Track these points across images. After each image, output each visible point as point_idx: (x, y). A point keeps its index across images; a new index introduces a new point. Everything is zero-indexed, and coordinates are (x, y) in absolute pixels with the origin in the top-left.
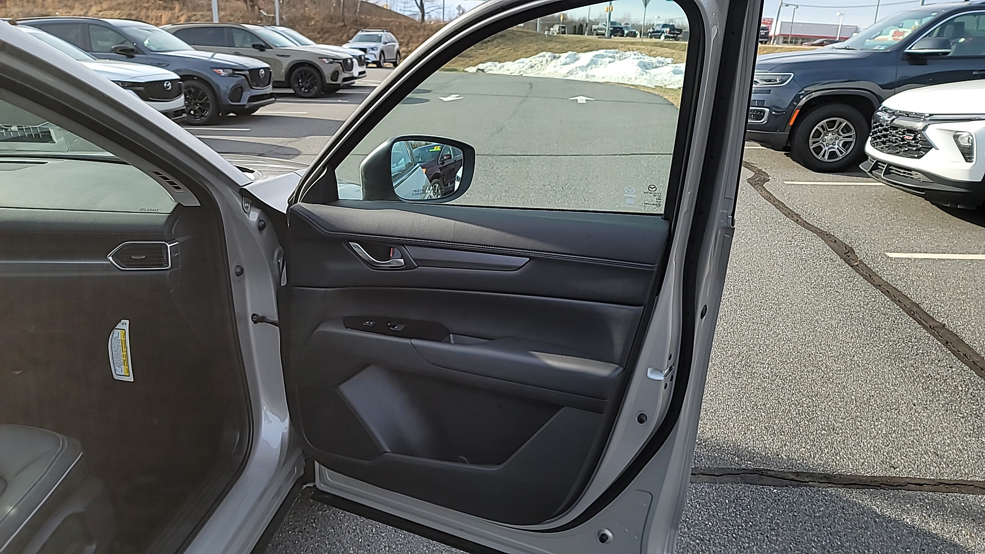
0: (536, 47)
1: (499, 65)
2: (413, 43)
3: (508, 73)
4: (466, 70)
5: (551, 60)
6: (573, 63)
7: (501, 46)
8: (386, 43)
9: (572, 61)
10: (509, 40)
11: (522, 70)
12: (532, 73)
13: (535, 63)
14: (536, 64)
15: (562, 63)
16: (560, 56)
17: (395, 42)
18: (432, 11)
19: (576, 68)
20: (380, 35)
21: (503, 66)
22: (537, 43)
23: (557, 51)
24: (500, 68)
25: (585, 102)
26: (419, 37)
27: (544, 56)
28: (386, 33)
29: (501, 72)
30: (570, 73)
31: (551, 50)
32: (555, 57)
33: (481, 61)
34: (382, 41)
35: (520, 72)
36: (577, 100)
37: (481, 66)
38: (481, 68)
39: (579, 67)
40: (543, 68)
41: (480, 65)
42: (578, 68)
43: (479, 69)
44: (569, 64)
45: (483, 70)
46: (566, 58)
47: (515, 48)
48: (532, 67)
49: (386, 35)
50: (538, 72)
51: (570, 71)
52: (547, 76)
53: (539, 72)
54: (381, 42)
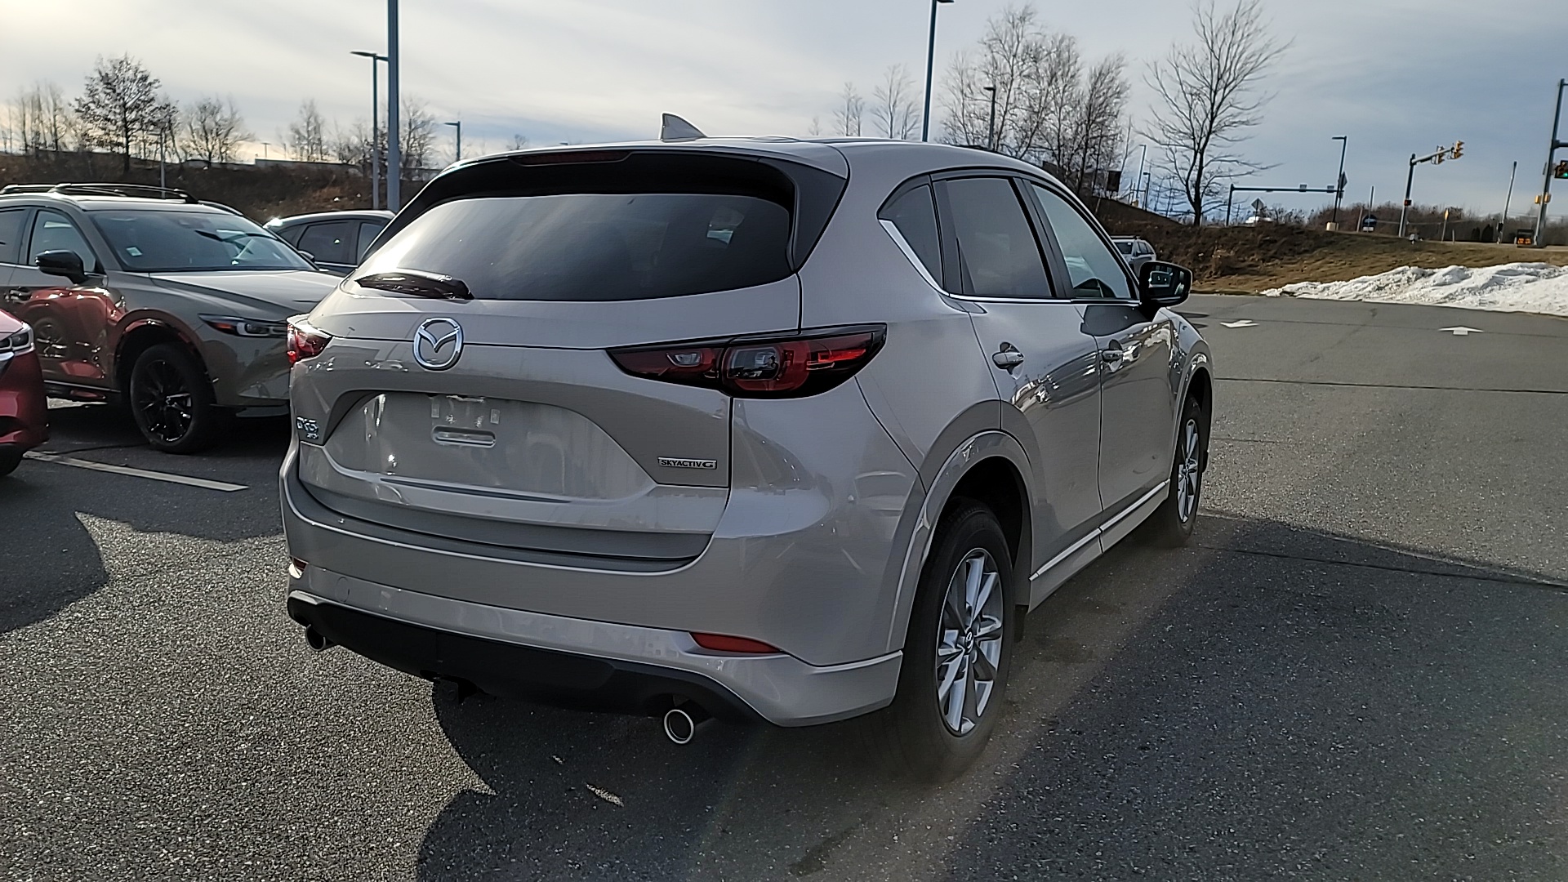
0: (1391, 260)
1: (1320, 287)
2: (1177, 255)
3: (1336, 297)
4: (1264, 292)
5: (1416, 279)
6: (1457, 282)
7: (1327, 259)
8: (1138, 255)
9: (1457, 280)
10: (1343, 249)
11: (1360, 293)
12: (1376, 298)
13: (1388, 282)
14: (1387, 285)
15: (1436, 283)
16: (1434, 273)
17: (1152, 253)
18: (1214, 208)
19: (1463, 289)
20: (1129, 244)
21: (1328, 288)
22: (1394, 254)
23: (1431, 265)
24: (1324, 290)
25: (1466, 333)
26: (1189, 247)
27: (1403, 272)
28: (1139, 240)
29: (1324, 296)
30: (1451, 297)
31: (1419, 264)
32: (1423, 275)
33: (1290, 281)
34: (1132, 253)
35: (1357, 296)
36: (1453, 331)
37: (1288, 288)
38: (1288, 290)
39: (1468, 289)
40: (1400, 290)
41: (1288, 286)
42: (1465, 291)
43: (1284, 292)
44: (1450, 284)
45: (1291, 294)
46: (1444, 275)
47: (1351, 261)
48: (1380, 289)
49: (1137, 243)
50: (1390, 296)
51: (1451, 294)
52: (1408, 302)
53: (1394, 295)
54: (1130, 253)
